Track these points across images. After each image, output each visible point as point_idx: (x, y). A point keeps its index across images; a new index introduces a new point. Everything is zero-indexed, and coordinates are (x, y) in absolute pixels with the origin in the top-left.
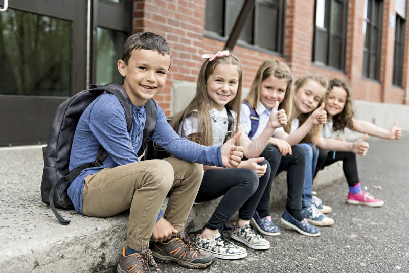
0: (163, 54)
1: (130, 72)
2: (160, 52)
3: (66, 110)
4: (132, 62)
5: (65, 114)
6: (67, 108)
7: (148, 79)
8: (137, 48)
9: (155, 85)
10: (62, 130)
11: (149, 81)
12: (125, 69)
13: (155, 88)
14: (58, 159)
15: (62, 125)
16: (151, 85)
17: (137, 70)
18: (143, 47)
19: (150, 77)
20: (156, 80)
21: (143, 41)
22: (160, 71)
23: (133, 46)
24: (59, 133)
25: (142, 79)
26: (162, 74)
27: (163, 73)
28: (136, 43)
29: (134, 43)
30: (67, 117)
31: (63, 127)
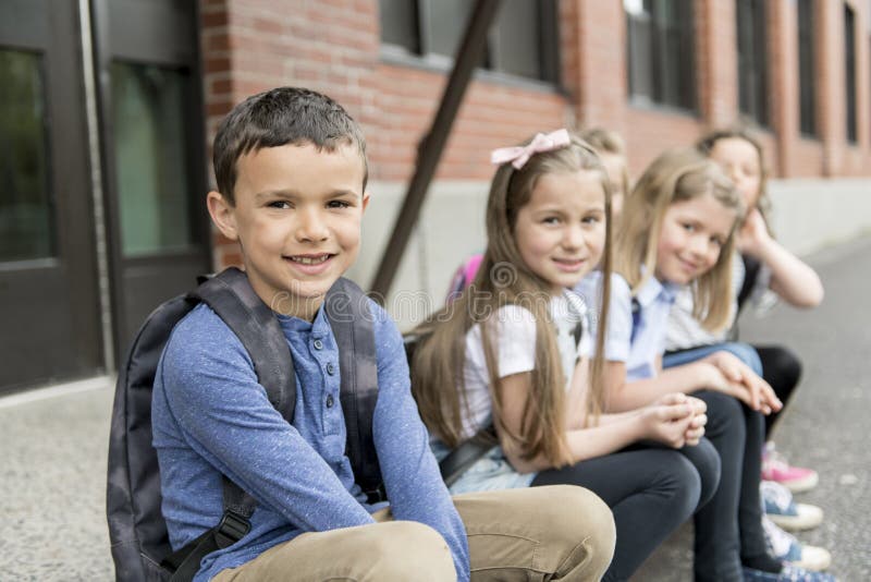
0: (332, 149)
1: (245, 223)
2: (318, 144)
3: (129, 369)
4: (243, 193)
5: (127, 380)
6: (130, 362)
7: (303, 235)
8: (249, 148)
9: (329, 248)
10: (134, 428)
11: (305, 240)
12: (232, 217)
13: (331, 256)
14: (141, 516)
15: (126, 413)
16: (314, 252)
17: (264, 216)
18: (266, 142)
19: (305, 228)
20: (326, 233)
21: (262, 124)
22: (335, 202)
23: (237, 144)
24: (125, 438)
25: (286, 239)
26: (342, 209)
27: (347, 204)
28: (242, 137)
29: (238, 136)
30: (135, 386)
31: (131, 419)
